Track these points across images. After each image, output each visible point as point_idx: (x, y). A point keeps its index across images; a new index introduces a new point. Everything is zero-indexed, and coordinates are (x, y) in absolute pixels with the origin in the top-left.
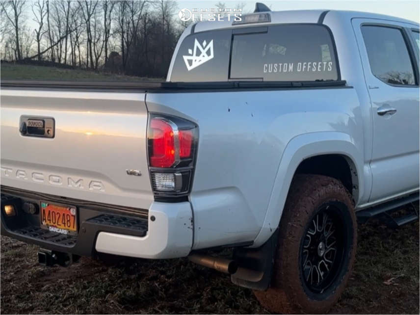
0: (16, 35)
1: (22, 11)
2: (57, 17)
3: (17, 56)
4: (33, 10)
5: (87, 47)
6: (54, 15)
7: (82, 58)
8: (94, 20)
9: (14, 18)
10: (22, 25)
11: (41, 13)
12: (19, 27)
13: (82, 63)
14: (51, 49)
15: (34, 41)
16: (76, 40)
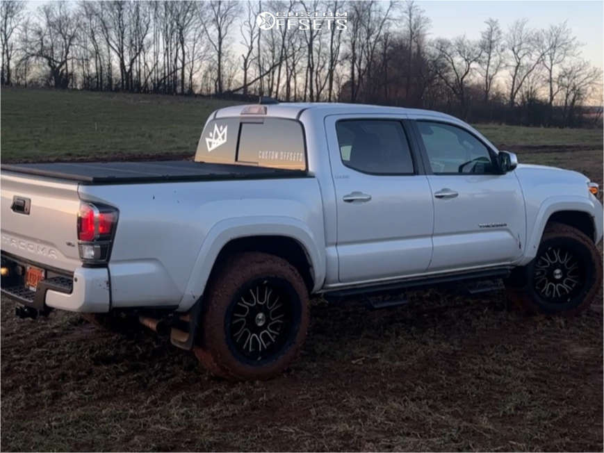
0: (218, 62)
1: (228, 31)
2: (271, 39)
3: (218, 88)
4: (241, 31)
5: (305, 77)
6: (267, 37)
7: (299, 91)
8: (318, 42)
9: (218, 41)
10: (227, 50)
11: (252, 35)
12: (222, 52)
13: (297, 97)
14: (259, 80)
15: (239, 69)
16: (291, 68)
